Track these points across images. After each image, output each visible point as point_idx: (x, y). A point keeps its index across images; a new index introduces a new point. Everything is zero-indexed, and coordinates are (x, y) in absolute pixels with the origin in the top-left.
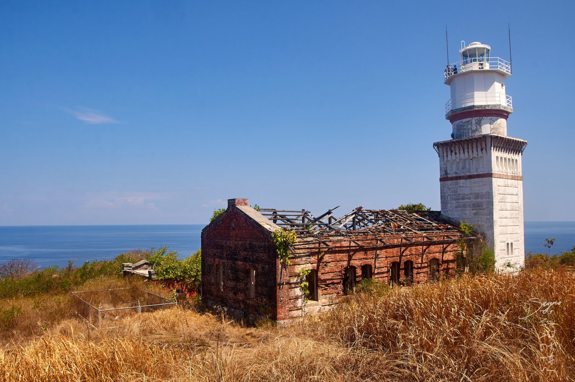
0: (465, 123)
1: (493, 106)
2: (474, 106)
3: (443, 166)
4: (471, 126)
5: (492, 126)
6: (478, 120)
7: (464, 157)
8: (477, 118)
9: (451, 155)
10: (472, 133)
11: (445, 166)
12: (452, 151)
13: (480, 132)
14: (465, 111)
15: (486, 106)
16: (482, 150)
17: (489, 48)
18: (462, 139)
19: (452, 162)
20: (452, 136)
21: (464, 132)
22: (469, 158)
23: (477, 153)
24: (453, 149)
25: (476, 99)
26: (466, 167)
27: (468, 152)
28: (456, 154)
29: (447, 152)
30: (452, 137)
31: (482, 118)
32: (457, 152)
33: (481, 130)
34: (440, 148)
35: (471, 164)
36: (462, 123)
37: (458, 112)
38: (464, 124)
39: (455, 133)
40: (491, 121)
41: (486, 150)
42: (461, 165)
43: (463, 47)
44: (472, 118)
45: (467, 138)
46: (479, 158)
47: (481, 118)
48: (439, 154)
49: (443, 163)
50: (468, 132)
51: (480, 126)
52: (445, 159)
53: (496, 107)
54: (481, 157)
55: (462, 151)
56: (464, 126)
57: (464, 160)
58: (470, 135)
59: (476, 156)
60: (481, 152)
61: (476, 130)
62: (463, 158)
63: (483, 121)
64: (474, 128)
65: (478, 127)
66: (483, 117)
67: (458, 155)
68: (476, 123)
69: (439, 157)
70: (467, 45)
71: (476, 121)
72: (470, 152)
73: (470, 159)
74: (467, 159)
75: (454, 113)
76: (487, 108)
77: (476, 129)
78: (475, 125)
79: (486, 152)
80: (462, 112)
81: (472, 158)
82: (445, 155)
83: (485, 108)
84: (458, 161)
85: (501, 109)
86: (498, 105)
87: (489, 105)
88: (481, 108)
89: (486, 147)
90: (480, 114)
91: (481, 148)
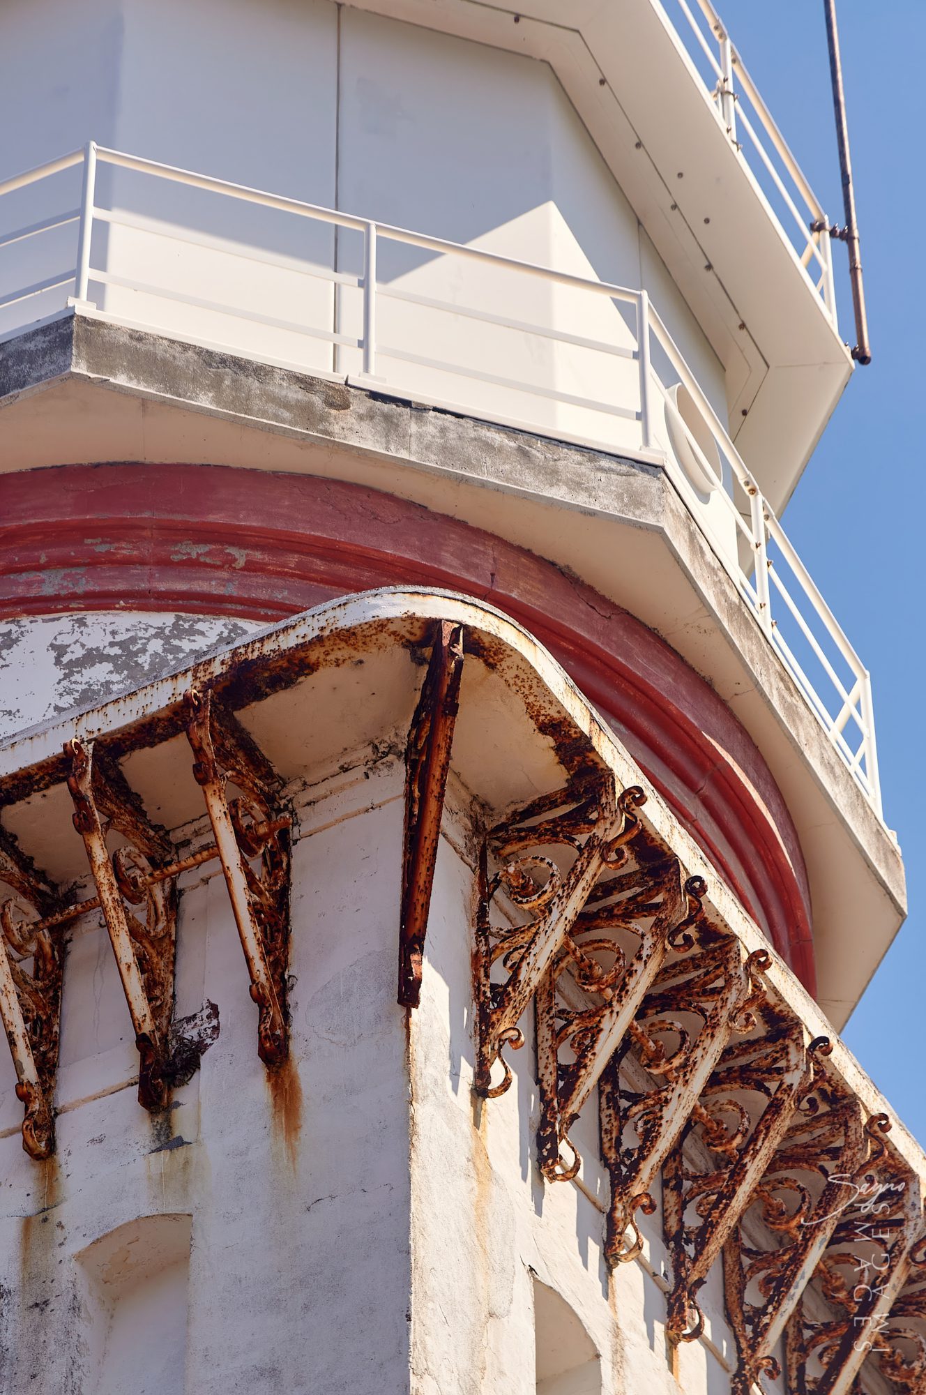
15: (328, 392)
16: (165, 1074)
23: (17, 1195)
41: (278, 1063)
46: (67, 1277)
83: (311, 416)
85: (660, 532)
86: (605, 463)
87: (406, 403)
88: (217, 400)
89: (282, 985)
90: (196, 551)
91: (147, 1027)
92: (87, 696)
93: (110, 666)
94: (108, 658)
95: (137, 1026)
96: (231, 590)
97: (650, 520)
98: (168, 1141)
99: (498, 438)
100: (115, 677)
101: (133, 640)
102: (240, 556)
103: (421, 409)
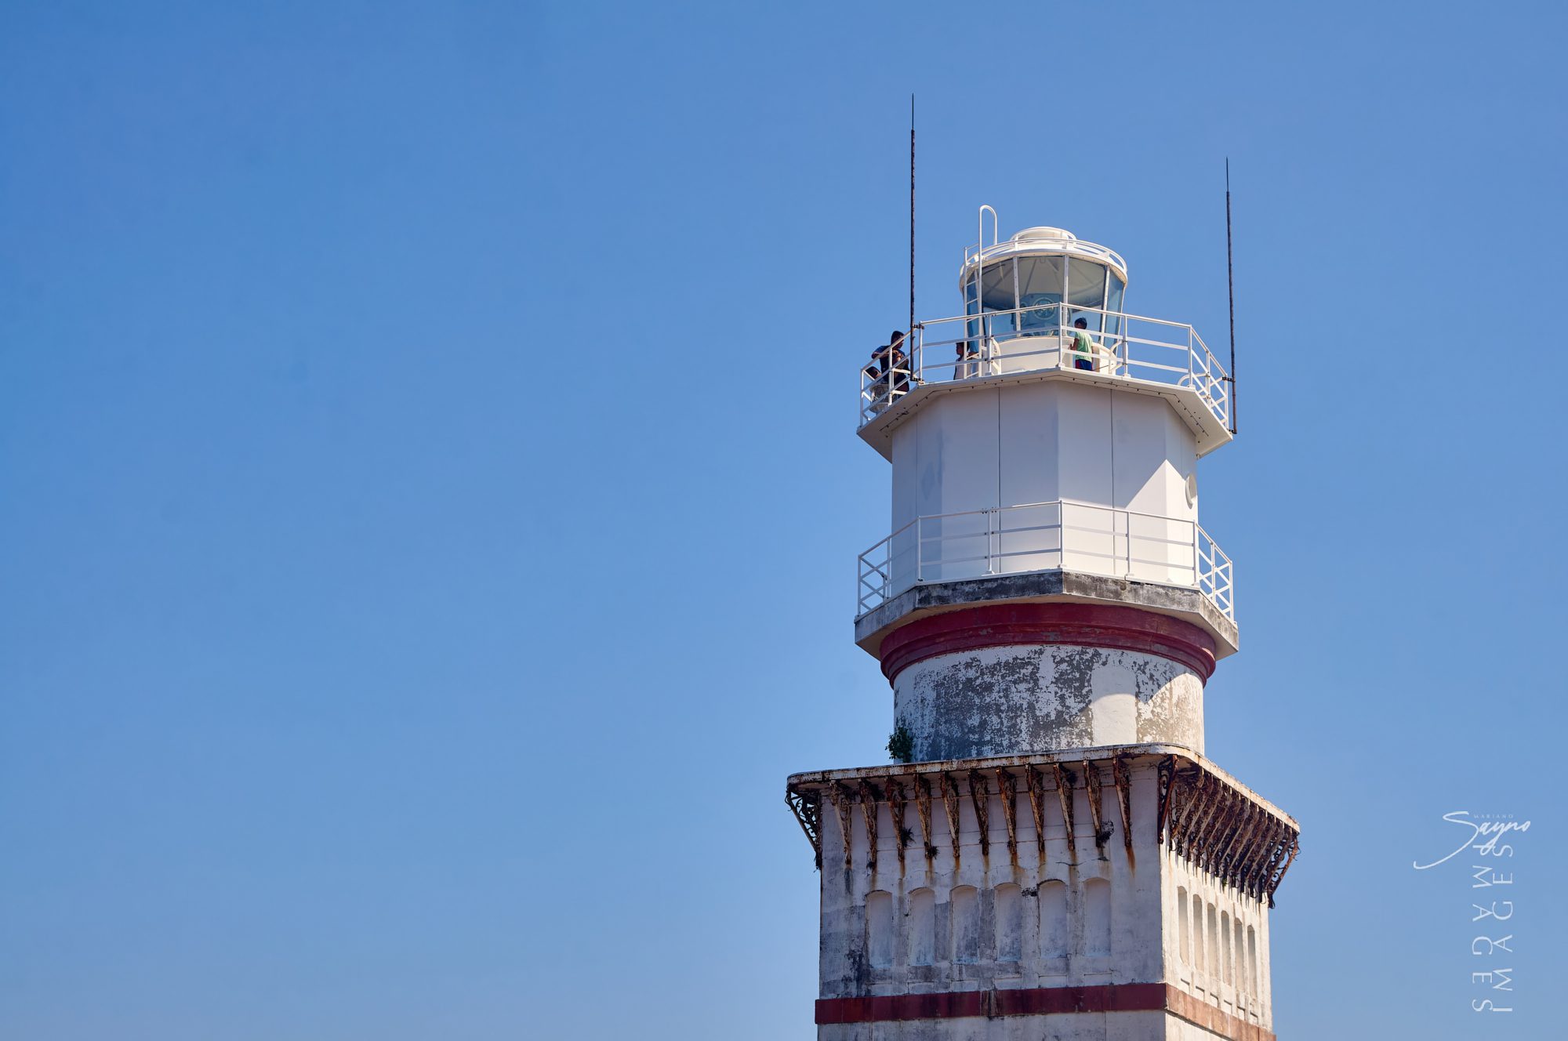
0: (993, 670)
1: (1158, 594)
2: (1058, 578)
3: (841, 926)
4: (1032, 691)
5: (1146, 710)
6: (1070, 663)
7: (985, 880)
8: (1066, 650)
9: (902, 858)
10: (1034, 735)
11: (857, 926)
12: (905, 836)
13: (1080, 736)
14: (1000, 600)
15: (1121, 584)
16: (1101, 838)
17: (1123, 271)
18: (984, 764)
19: (901, 901)
20: (901, 745)
21: (983, 724)
22: (1016, 883)
23: (1067, 858)
24: (914, 820)
25: (1069, 538)
26: (992, 938)
27: (1012, 845)
28: (931, 852)
29: (874, 837)
30: (895, 755)
31: (1096, 654)
32: (942, 842)
33: (1089, 720)
34: (833, 815)
35: (1030, 922)
36: (971, 673)
37: (960, 603)
38: (987, 678)
39: (923, 727)
40: (1142, 678)
41: (1128, 845)
42: (960, 924)
43: (988, 242)
44: (1037, 647)
45: (1016, 762)
46: (1081, 887)
47: (1091, 651)
48: (817, 847)
49: (842, 904)
50: (1014, 730)
51: (1086, 700)
52: (861, 884)
53: (1173, 600)
54: (1092, 883)
55: (970, 841)
56: (989, 688)
57: (987, 894)
58: (1025, 746)
59: (1063, 874)
60: (1096, 851)
61: (1062, 720)
62: (978, 885)
63: (1098, 674)
64: (1048, 706)
65: (1070, 702)
66: (1103, 651)
67: (944, 863)
68: (1061, 680)
69: (819, 864)
70: (1005, 237)
71: (1064, 666)
72: (1021, 849)
73: (1026, 893)
74: (1002, 888)
75: (933, 609)
76: (1128, 599)
77: (1059, 714)
78: (1053, 688)
79: (1124, 852)
80: (983, 602)
81: (1032, 886)
82: (861, 853)
83: (1117, 594)
84: (943, 895)
85: (1199, 614)
86: (1186, 593)
87: (1139, 583)
88: (1096, 595)
89: (1129, 825)
90: (1087, 630)
91: (1098, 828)
92: (1062, 674)
93: (1066, 664)
94: (1066, 661)
95: (1095, 827)
96: (1095, 641)
97: (1196, 611)
98: (1103, 858)
99: (1161, 590)
100: (1068, 668)
101: (1072, 655)
102: (1098, 631)
103: (1143, 584)
